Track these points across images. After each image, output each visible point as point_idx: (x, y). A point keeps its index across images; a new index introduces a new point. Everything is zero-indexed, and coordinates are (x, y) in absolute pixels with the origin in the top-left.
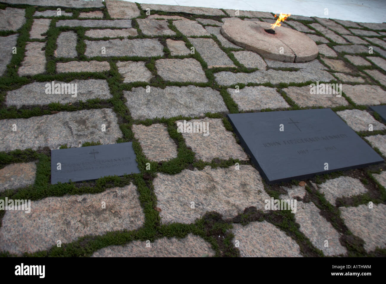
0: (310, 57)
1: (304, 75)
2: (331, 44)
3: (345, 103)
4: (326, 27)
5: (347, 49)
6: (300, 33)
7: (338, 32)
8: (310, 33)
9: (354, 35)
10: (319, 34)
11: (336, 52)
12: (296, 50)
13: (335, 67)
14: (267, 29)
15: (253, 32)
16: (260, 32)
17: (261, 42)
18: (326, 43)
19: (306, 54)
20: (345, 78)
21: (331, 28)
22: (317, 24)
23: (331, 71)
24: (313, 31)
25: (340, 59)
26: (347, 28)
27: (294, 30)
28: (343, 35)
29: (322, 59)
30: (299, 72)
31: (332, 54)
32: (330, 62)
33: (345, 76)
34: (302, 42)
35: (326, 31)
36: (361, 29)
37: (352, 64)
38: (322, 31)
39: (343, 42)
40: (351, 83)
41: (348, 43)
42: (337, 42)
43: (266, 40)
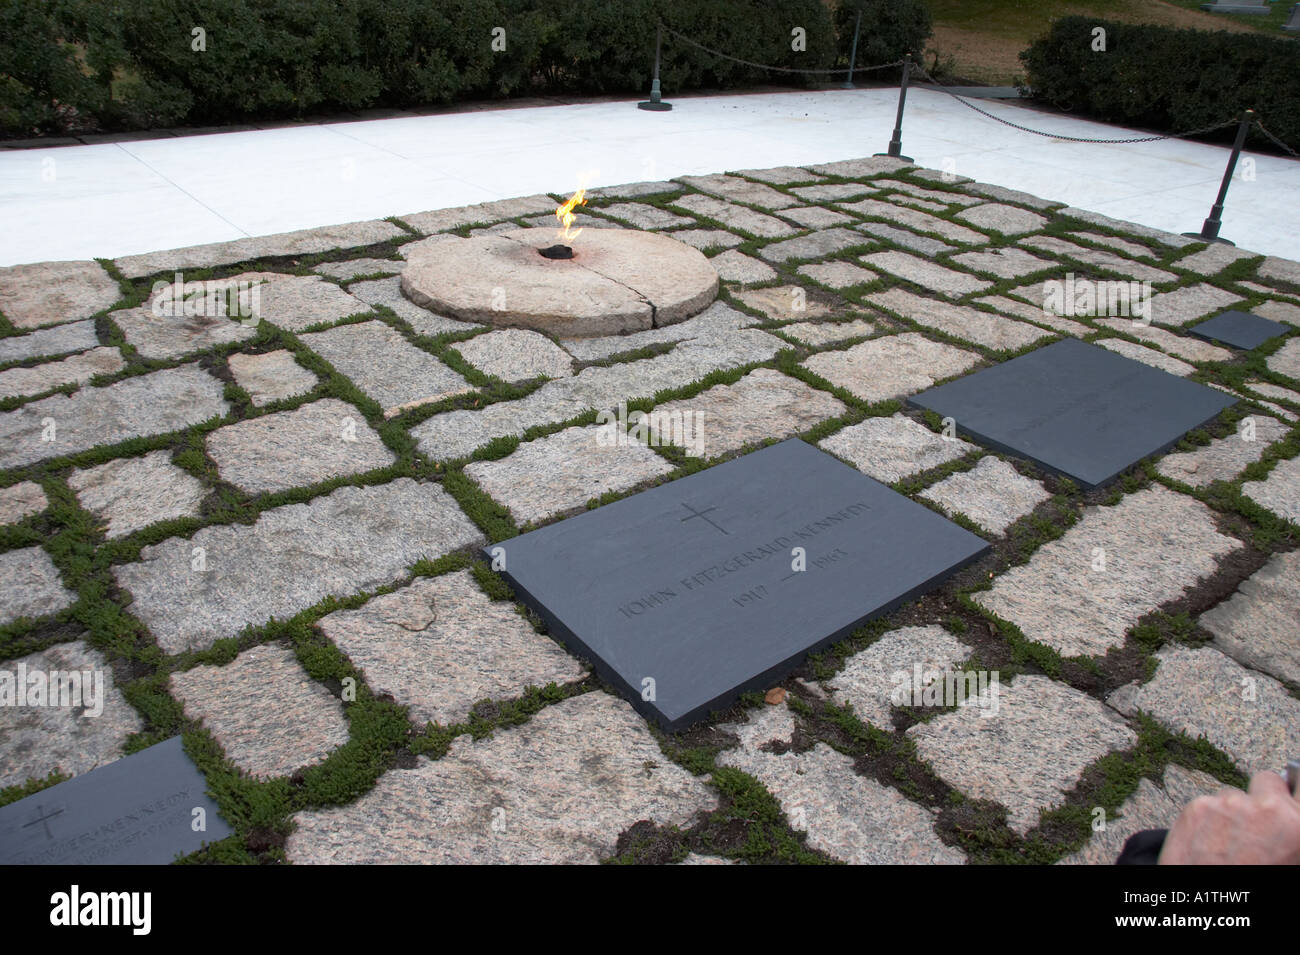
0: (698, 298)
1: (695, 359)
2: (752, 246)
3: (837, 409)
4: (722, 199)
5: (800, 249)
6: (651, 235)
7: (762, 205)
8: (682, 228)
9: (808, 203)
10: (707, 224)
11: (772, 264)
12: (649, 288)
13: (779, 308)
14: (546, 247)
15: (503, 267)
16: (528, 262)
17: (536, 292)
18: (735, 247)
19: (684, 295)
20: (816, 335)
21: (737, 198)
22: (695, 197)
23: (771, 326)
24: (688, 221)
25: (789, 283)
26: (782, 189)
27: (629, 231)
28: (777, 210)
29: (733, 295)
30: (675, 353)
31: (762, 272)
32: (762, 299)
33: (815, 329)
34: (662, 260)
35: (727, 210)
36: (821, 183)
37: (826, 289)
38: (713, 213)
39: (782, 231)
40: (838, 343)
41: (798, 230)
42: (766, 235)
43: (548, 281)
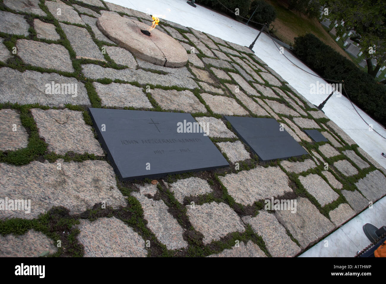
0: (180, 63)
1: (172, 80)
2: (201, 55)
3: (204, 110)
4: (199, 39)
5: (214, 62)
6: (174, 40)
7: (209, 46)
8: (184, 42)
9: (221, 51)
10: (191, 44)
11: (204, 63)
12: (167, 54)
13: (201, 76)
14: (144, 30)
15: (129, 30)
16: (136, 32)
17: (135, 41)
18: (196, 54)
19: (176, 61)
20: (207, 88)
21: (203, 41)
22: (191, 35)
23: (196, 80)
24: (186, 41)
25: (206, 70)
26: (216, 44)
27: (169, 36)
28: (212, 49)
29: (190, 67)
30: (167, 76)
31: (200, 64)
32: (197, 71)
33: (208, 86)
34: (174, 48)
35: (199, 43)
36: (227, 47)
37: (216, 77)
38: (195, 42)
39: (211, 55)
40: (212, 93)
41: (216, 57)
42: (206, 54)
43: (140, 40)
